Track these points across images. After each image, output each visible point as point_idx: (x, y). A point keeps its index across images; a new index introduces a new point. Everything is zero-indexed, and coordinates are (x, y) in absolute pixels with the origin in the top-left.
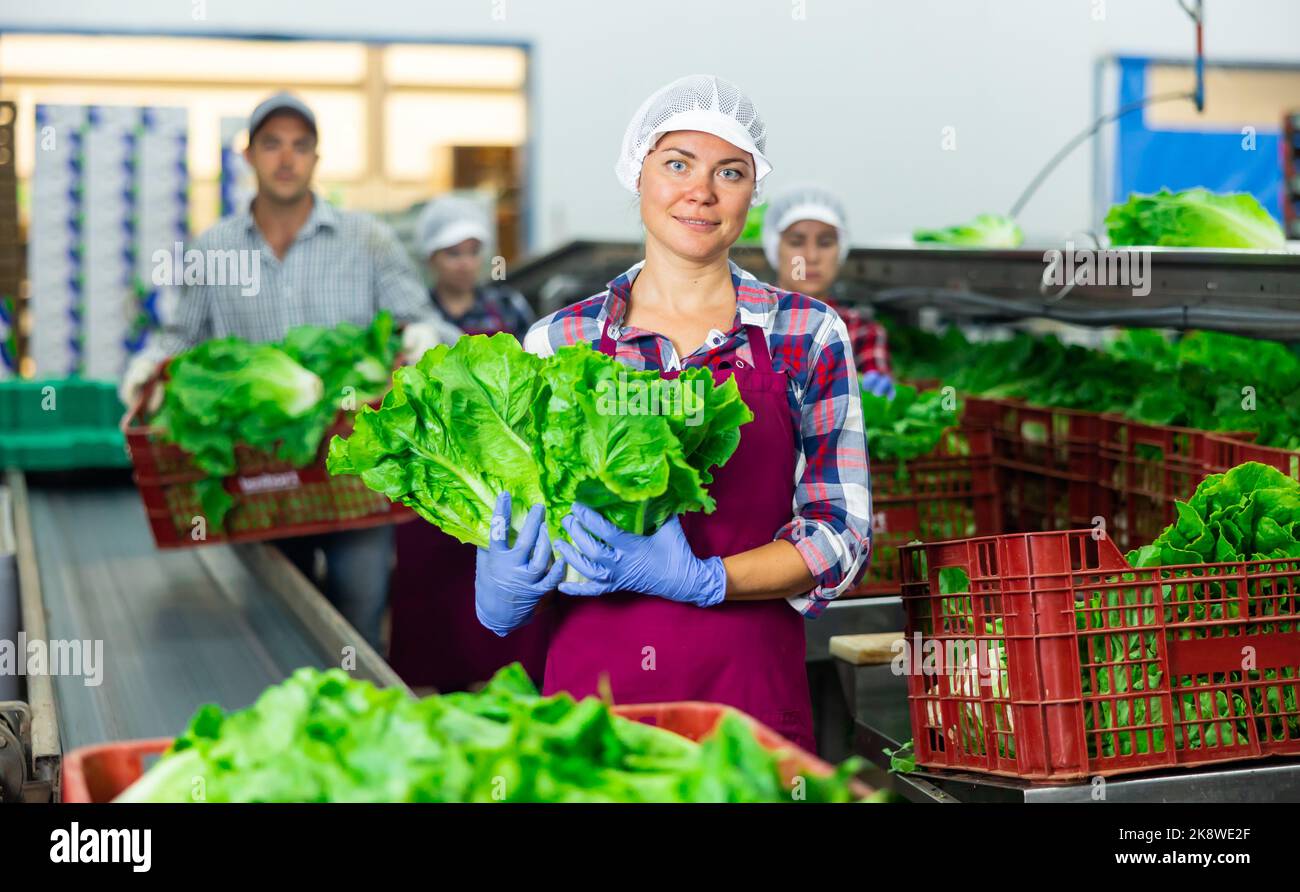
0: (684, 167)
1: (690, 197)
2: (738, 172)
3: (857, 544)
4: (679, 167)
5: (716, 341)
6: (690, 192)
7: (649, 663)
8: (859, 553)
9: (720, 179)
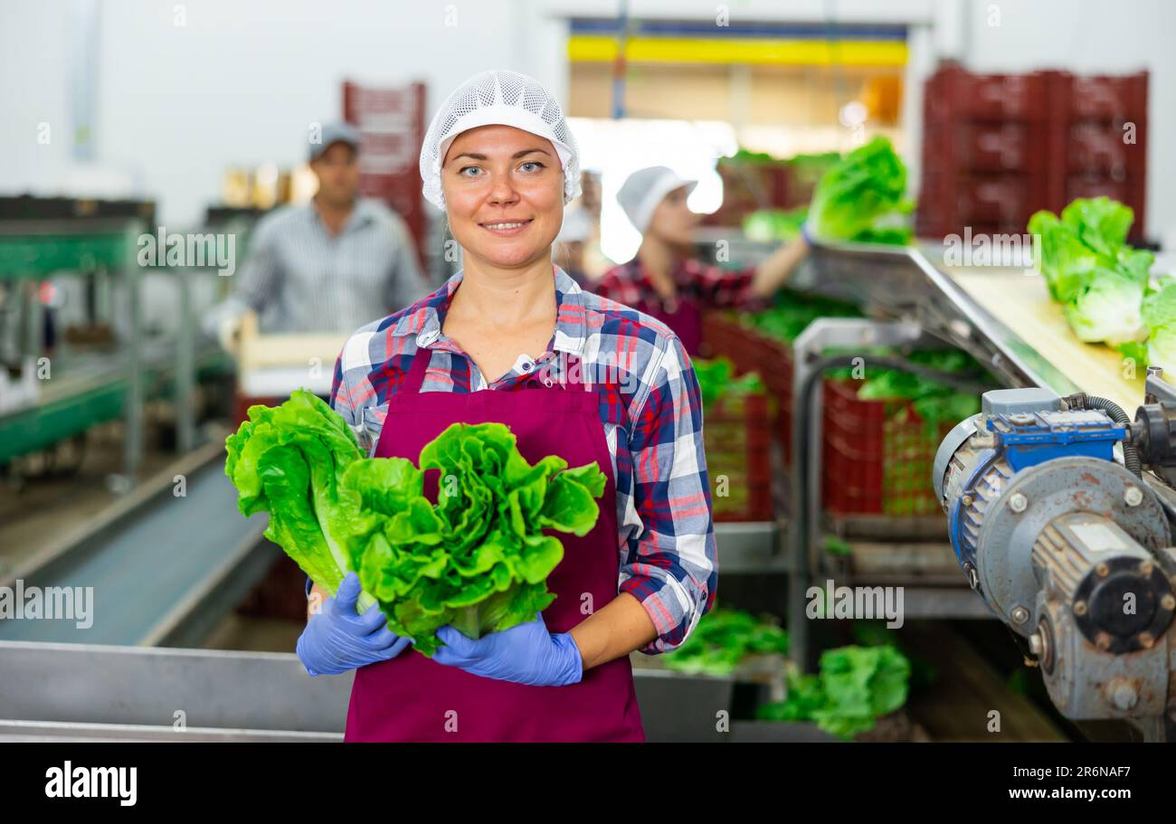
0: (480, 171)
1: (489, 200)
2: (539, 164)
3: (696, 589)
4: (475, 172)
5: (526, 366)
6: (489, 195)
7: (451, 725)
8: (698, 601)
9: (519, 175)
